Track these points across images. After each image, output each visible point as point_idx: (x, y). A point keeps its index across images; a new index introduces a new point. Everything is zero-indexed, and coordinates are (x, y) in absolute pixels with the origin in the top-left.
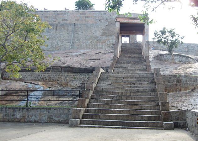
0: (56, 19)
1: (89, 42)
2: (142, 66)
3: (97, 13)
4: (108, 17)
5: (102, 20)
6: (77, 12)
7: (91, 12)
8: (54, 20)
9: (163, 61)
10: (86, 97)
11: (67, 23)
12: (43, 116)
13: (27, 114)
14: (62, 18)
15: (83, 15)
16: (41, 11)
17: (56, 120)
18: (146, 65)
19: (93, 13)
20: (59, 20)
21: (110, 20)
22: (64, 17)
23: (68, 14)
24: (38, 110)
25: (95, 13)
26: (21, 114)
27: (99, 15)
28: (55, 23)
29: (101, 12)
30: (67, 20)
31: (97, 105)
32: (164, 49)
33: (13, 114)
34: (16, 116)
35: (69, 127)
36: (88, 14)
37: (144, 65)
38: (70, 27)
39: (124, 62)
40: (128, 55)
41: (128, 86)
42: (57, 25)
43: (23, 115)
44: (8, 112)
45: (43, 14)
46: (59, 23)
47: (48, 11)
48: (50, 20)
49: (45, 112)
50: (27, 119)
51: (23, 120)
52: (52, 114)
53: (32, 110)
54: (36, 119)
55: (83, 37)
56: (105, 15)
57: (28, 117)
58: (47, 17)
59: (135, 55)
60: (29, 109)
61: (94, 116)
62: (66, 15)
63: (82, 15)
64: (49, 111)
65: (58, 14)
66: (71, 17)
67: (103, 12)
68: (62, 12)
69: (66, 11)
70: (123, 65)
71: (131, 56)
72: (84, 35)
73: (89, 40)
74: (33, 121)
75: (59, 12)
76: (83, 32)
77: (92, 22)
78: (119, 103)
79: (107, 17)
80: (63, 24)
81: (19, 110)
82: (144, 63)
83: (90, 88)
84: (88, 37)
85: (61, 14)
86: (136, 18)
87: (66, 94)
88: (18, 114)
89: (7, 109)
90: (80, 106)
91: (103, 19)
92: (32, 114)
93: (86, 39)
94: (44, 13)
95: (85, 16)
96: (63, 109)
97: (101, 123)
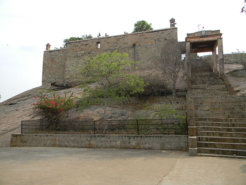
0: (117, 43)
1: (150, 62)
2: (220, 86)
3: (155, 33)
4: (167, 36)
5: (161, 40)
6: (136, 35)
7: (150, 33)
8: (115, 45)
9: (238, 77)
10: (192, 125)
11: (127, 46)
12: (156, 143)
13: (141, 141)
14: (122, 42)
15: (142, 37)
16: (103, 38)
17: (168, 147)
18: (225, 84)
19: (152, 33)
20: (120, 44)
21: (169, 39)
22: (125, 41)
23: (128, 38)
24: (150, 138)
25: (153, 33)
26: (136, 141)
27: (158, 35)
28: (116, 47)
29: (159, 32)
30: (127, 43)
31: (207, 133)
32: (230, 61)
33: (129, 141)
34: (131, 143)
35: (189, 156)
36: (146, 35)
37: (223, 84)
38: (131, 50)
39: (199, 82)
40: (199, 74)
41: (230, 112)
42: (119, 49)
43: (137, 142)
44: (124, 139)
45: (105, 41)
46: (120, 47)
47: (109, 37)
48: (112, 45)
49: (157, 140)
50: (142, 146)
51: (138, 147)
52: (164, 142)
53: (145, 138)
54: (150, 146)
55: (144, 58)
56: (163, 34)
57: (142, 144)
58: (109, 43)
59: (206, 73)
60: (143, 137)
61: (209, 145)
62: (126, 39)
63: (140, 37)
64: (161, 139)
65: (119, 39)
66: (131, 40)
67: (161, 32)
68: (122, 37)
69: (126, 35)
70: (199, 85)
71: (201, 74)
72: (145, 56)
73: (149, 60)
74: (148, 148)
75: (119, 37)
76: (143, 54)
77: (151, 42)
78: (228, 130)
79: (165, 35)
80: (124, 48)
81: (134, 138)
82: (221, 81)
83: (192, 116)
84: (148, 58)
85: (121, 38)
86: (207, 36)
87: (174, 122)
88: (133, 141)
89: (123, 137)
90: (192, 135)
91: (162, 38)
92: (146, 141)
93: (147, 59)
94: (106, 39)
95: (144, 37)
96: (174, 137)
97: (219, 152)
